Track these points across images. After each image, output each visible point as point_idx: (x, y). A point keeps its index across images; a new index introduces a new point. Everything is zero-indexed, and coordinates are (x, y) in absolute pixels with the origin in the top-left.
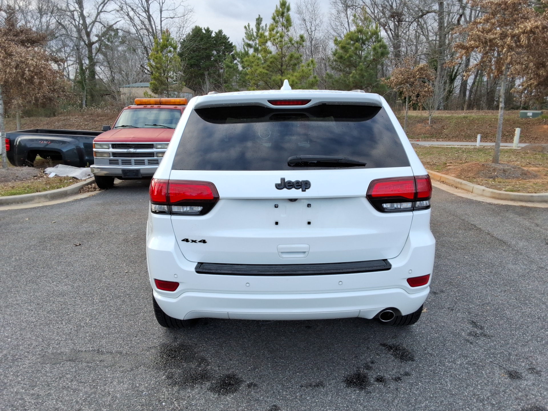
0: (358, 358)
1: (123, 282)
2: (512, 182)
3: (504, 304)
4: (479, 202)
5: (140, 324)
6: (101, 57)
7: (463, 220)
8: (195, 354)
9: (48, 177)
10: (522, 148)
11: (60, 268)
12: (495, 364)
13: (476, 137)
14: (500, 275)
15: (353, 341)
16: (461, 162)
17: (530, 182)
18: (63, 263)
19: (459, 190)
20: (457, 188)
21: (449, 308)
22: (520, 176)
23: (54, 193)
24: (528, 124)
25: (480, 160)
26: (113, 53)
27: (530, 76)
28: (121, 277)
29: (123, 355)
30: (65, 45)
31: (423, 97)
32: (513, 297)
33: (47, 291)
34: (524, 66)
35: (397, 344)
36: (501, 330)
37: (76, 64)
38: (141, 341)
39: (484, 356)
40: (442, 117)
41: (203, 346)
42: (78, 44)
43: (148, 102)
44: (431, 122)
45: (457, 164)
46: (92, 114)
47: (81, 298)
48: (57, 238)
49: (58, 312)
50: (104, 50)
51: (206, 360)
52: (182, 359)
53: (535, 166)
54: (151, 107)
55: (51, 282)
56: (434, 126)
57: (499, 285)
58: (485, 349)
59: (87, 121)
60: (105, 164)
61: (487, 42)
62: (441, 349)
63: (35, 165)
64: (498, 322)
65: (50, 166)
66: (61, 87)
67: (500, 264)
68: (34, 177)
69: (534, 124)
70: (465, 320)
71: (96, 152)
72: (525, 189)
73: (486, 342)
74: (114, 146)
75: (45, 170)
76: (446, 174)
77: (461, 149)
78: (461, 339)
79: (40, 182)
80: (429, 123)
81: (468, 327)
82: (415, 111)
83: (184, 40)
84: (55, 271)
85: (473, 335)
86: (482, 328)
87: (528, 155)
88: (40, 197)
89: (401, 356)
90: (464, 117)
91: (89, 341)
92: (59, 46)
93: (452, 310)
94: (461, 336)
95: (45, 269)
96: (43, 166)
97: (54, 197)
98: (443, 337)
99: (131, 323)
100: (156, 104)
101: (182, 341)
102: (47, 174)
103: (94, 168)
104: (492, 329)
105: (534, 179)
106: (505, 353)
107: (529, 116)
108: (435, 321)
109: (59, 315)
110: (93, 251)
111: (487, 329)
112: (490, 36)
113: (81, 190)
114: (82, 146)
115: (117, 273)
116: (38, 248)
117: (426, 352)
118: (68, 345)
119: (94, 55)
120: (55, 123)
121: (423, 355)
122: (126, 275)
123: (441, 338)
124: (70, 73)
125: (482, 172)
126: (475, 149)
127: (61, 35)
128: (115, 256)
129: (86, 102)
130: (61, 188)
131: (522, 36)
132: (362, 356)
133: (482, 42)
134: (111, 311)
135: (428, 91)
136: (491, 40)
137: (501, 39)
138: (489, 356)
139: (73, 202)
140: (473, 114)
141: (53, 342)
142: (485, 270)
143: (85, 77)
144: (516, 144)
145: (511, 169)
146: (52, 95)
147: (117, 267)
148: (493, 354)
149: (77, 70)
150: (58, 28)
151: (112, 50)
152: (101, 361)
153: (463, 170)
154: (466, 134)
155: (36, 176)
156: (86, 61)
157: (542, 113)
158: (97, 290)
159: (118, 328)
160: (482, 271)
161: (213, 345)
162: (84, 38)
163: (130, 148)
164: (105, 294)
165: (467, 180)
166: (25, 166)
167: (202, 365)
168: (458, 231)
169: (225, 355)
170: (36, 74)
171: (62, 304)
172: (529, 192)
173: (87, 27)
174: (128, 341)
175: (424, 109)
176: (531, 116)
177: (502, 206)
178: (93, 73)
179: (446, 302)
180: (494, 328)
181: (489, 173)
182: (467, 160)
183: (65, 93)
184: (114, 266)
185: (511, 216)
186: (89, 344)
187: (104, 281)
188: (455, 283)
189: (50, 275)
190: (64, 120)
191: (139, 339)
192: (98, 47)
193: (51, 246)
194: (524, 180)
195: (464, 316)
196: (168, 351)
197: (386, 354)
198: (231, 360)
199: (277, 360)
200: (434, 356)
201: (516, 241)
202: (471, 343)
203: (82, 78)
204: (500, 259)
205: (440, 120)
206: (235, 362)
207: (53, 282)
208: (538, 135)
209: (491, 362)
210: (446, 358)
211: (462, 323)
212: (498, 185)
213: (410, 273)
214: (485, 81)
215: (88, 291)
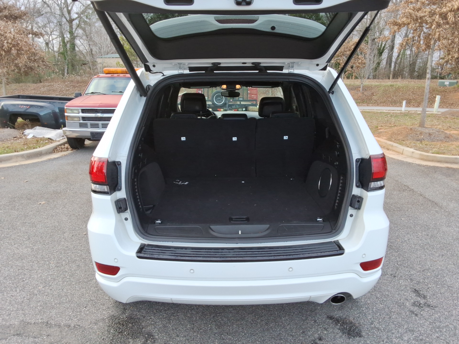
0: (306, 333)
1: (81, 245)
2: (437, 145)
3: (443, 270)
4: (410, 163)
5: (91, 293)
6: (80, 31)
7: (397, 181)
8: (143, 328)
9: (26, 139)
10: (443, 113)
11: (23, 229)
12: (441, 339)
13: (402, 103)
14: (436, 238)
15: (300, 313)
16: (390, 125)
17: (453, 144)
18: (27, 224)
19: (390, 152)
20: (388, 150)
21: (391, 275)
22: (444, 139)
23: (30, 153)
24: (445, 91)
25: (407, 124)
26: (90, 29)
27: (455, 50)
28: (79, 239)
29: (71, 329)
30: (49, 22)
31: (357, 68)
32: (450, 262)
33: (8, 254)
34: (450, 41)
35: (344, 316)
36: (443, 299)
37: (59, 38)
38: (90, 312)
39: (430, 330)
40: (372, 85)
41: (151, 318)
42: (61, 21)
43: (115, 71)
44: (362, 89)
45: (387, 128)
46: (72, 81)
47: (38, 262)
48: (26, 197)
49: (14, 277)
50: (83, 26)
51: (152, 336)
52: (128, 334)
53: (455, 129)
54: (118, 76)
55: (13, 244)
56: (365, 93)
57: (437, 249)
58: (430, 322)
59: (68, 87)
60: (75, 127)
61: (417, 19)
62: (387, 322)
63: (16, 127)
64: (439, 290)
65: (29, 128)
66: (41, 58)
67: (435, 226)
68: (14, 138)
69: (450, 92)
70: (408, 288)
71: (67, 116)
72: (450, 152)
73: (430, 314)
74: (83, 111)
75: (24, 132)
76: (378, 137)
77: (389, 113)
78: (406, 310)
79: (19, 142)
80: (361, 91)
81: (411, 296)
82: (348, 80)
83: (152, 18)
84: (18, 233)
85: (417, 306)
86: (425, 297)
87: (448, 119)
88: (17, 156)
89: (348, 331)
90: (391, 86)
91: (39, 312)
92: (45, 23)
93: (395, 277)
94: (405, 306)
95: (10, 231)
96: (23, 127)
97: (30, 156)
98: (388, 308)
99: (83, 291)
100: (122, 73)
101: (131, 313)
102: (26, 135)
103: (66, 130)
104: (434, 299)
105: (456, 142)
106: (451, 326)
107: (446, 85)
108: (379, 289)
109: (15, 281)
110: (57, 211)
111: (430, 298)
112: (420, 14)
113: (55, 150)
114: (57, 111)
115: (76, 234)
116: (7, 208)
117: (373, 326)
118: (18, 317)
119: (74, 30)
120: (40, 88)
121: (370, 330)
122: (84, 237)
123: (387, 310)
124: (55, 46)
125: (410, 135)
126: (401, 113)
127: (46, 13)
128: (77, 216)
129: (68, 70)
130: (37, 148)
131: (449, 14)
132: (309, 331)
133: (413, 20)
134: (65, 277)
135: (362, 63)
136: (421, 18)
137: (430, 17)
138: (435, 331)
139: (46, 161)
140: (398, 83)
141: (4, 313)
142: (422, 233)
143: (67, 49)
144: (436, 109)
145: (435, 133)
146: (33, 64)
147: (77, 229)
148: (439, 328)
149: (60, 43)
150: (43, 6)
151: (90, 26)
152: (48, 335)
153: (393, 133)
154: (392, 100)
155: (15, 137)
156: (68, 35)
157: (457, 82)
158: (55, 254)
159: (69, 297)
160: (419, 234)
161: (161, 318)
162: (65, 15)
163: (98, 113)
164: (61, 258)
165: (397, 143)
166: (7, 128)
167: (149, 342)
168: (393, 192)
169: (173, 330)
170: (14, 46)
171: (19, 268)
172: (453, 155)
173: (68, 5)
174: (77, 312)
175: (356, 78)
176: (448, 85)
177: (430, 167)
178: (73, 46)
179: (388, 268)
180: (437, 297)
181: (417, 136)
182: (395, 124)
183: (44, 63)
184: (74, 228)
185: (439, 177)
186: (39, 314)
187: (63, 243)
188: (395, 246)
189: (13, 237)
190: (49, 86)
191: (88, 310)
192: (78, 23)
193: (19, 205)
194: (447, 143)
195: (406, 284)
196: (115, 325)
197: (334, 328)
198: (178, 337)
199: (225, 336)
200: (381, 331)
201: (446, 202)
202: (416, 315)
203: (64, 50)
204: (435, 221)
205: (370, 88)
206: (181, 339)
207: (15, 244)
208: (453, 101)
209: (438, 337)
210: (393, 333)
211: (405, 291)
212: (426, 148)
213: (363, 258)
214: (408, 55)
215: (46, 255)
